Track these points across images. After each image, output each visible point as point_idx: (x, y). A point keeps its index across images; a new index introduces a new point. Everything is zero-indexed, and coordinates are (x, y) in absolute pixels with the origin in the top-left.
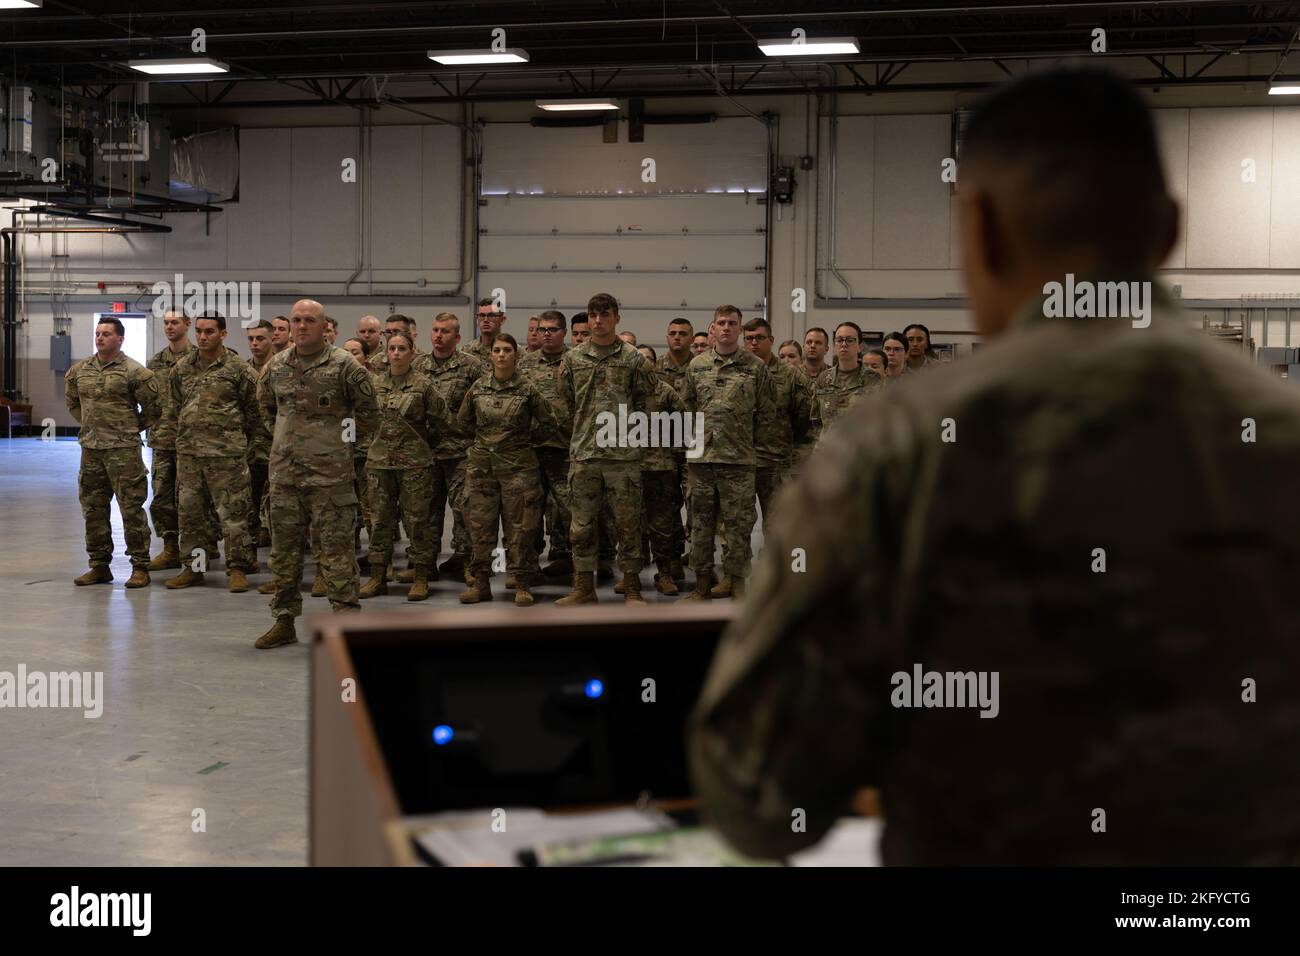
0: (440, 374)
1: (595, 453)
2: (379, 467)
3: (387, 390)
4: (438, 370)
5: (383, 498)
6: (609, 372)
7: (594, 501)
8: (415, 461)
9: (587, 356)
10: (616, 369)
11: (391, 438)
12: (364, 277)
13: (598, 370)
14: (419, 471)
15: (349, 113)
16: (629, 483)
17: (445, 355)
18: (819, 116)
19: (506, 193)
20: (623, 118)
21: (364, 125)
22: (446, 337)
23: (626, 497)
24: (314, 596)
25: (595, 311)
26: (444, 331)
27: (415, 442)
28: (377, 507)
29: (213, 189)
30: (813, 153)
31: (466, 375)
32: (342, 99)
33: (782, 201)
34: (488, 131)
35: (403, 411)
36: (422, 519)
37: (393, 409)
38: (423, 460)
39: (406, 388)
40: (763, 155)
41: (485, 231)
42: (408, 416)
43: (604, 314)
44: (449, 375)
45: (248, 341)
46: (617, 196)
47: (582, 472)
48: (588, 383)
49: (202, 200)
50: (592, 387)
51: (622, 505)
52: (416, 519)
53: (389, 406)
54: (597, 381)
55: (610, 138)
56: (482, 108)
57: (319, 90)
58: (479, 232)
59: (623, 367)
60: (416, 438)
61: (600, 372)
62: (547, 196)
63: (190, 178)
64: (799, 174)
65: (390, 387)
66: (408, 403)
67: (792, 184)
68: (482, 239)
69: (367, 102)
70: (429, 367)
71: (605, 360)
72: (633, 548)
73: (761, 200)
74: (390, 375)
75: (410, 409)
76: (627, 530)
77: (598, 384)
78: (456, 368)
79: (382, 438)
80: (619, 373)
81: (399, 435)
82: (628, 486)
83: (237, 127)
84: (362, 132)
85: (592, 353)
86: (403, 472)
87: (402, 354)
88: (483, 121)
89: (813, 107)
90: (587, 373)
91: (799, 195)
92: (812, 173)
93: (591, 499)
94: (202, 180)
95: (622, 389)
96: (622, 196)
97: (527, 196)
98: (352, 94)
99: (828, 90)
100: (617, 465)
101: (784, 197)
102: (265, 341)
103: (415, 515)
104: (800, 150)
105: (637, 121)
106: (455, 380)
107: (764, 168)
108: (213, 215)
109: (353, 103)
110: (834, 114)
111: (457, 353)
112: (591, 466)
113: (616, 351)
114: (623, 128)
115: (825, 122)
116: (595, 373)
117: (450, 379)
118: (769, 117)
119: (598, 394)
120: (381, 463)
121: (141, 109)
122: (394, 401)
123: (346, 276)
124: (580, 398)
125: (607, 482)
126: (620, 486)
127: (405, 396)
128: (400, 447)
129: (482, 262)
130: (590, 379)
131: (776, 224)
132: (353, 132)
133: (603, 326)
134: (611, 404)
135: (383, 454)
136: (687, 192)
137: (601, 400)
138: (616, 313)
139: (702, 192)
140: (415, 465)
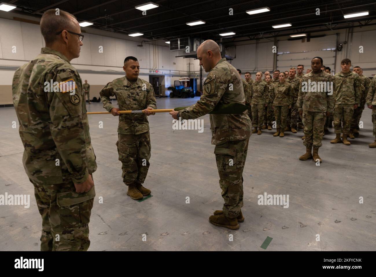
0: (291, 82)
1: (342, 102)
2: (276, 105)
3: (279, 87)
4: (290, 82)
5: (278, 113)
6: (348, 80)
7: (341, 115)
8: (285, 104)
9: (340, 76)
10: (350, 79)
11: (279, 98)
12: (256, 69)
13: (344, 80)
14: (286, 106)
15: (255, 41)
16: (351, 110)
17: (292, 78)
18: (349, 33)
19: (282, 53)
20: (306, 37)
21: (257, 43)
22: (293, 73)
23: (349, 114)
24: (258, 134)
25: (344, 63)
26: (292, 72)
27: (285, 99)
28: (276, 115)
29: (232, 56)
30: (347, 40)
31: (298, 82)
32: (254, 39)
33: (339, 51)
34: (279, 42)
35: (283, 92)
36: (286, 118)
37: (280, 91)
38: (287, 103)
39: (284, 86)
40: (336, 42)
41: (278, 60)
42: (284, 93)
43: (347, 64)
44: (293, 82)
45: (245, 77)
46: (304, 52)
47: (338, 107)
48: (341, 83)
49: (230, 58)
50: (342, 84)
51: (347, 116)
52: (284, 118)
53: (279, 90)
54: (343, 83)
55: (303, 41)
56: (278, 38)
57: (250, 38)
58: (277, 60)
59: (352, 78)
60: (286, 98)
61: (345, 80)
62: (290, 53)
63: (228, 55)
64: (344, 45)
65: (279, 86)
66: (284, 90)
67: (342, 47)
68: (278, 62)
69: (258, 39)
70: (288, 81)
71: (346, 77)
72: (348, 128)
73: (334, 51)
74: (280, 83)
75: (285, 91)
76: (347, 123)
77: (344, 83)
78: (295, 81)
79: (277, 98)
80: (351, 80)
81: (282, 97)
82: (350, 111)
83: (236, 46)
84: (257, 45)
85: (342, 75)
86: (282, 106)
87: (283, 78)
88: (279, 41)
89: (347, 32)
90: (340, 80)
91: (343, 49)
92: (346, 45)
93: (340, 114)
94: (230, 55)
95: (352, 84)
96: (305, 52)
97: (286, 53)
98: (255, 38)
99: (351, 27)
100: (348, 105)
101: (340, 50)
102: (248, 77)
103: (284, 117)
104: (344, 40)
105: (309, 38)
106: (295, 84)
107: (335, 44)
108: (232, 60)
109: (256, 39)
110: (352, 33)
111: (295, 78)
112: (340, 106)
113: (350, 74)
114: (306, 39)
115: (350, 34)
116: (343, 80)
117: (293, 83)
118: (338, 34)
119: (344, 86)
120: (277, 104)
121: (221, 43)
122: (281, 89)
123: (253, 69)
124: (337, 87)
125: (344, 109)
126: (348, 111)
127: (283, 88)
128: (282, 100)
129: (278, 65)
130: (341, 82)
131: (337, 55)
132: (255, 45)
133: (347, 67)
134: (348, 89)
135: (277, 102)
136: (318, 50)
137: (344, 88)
138: (350, 63)
139: (322, 50)
140: (285, 105)
